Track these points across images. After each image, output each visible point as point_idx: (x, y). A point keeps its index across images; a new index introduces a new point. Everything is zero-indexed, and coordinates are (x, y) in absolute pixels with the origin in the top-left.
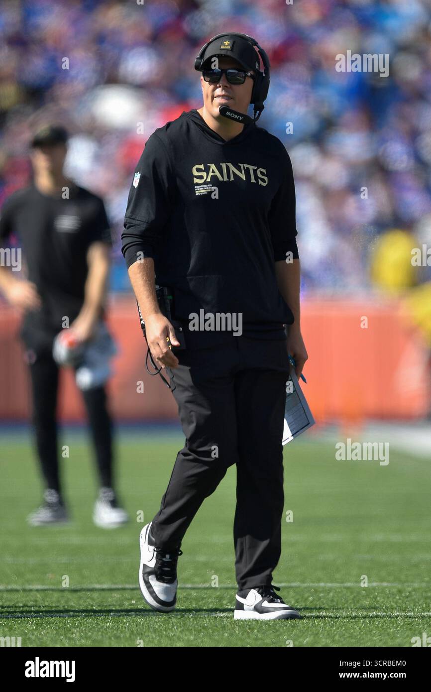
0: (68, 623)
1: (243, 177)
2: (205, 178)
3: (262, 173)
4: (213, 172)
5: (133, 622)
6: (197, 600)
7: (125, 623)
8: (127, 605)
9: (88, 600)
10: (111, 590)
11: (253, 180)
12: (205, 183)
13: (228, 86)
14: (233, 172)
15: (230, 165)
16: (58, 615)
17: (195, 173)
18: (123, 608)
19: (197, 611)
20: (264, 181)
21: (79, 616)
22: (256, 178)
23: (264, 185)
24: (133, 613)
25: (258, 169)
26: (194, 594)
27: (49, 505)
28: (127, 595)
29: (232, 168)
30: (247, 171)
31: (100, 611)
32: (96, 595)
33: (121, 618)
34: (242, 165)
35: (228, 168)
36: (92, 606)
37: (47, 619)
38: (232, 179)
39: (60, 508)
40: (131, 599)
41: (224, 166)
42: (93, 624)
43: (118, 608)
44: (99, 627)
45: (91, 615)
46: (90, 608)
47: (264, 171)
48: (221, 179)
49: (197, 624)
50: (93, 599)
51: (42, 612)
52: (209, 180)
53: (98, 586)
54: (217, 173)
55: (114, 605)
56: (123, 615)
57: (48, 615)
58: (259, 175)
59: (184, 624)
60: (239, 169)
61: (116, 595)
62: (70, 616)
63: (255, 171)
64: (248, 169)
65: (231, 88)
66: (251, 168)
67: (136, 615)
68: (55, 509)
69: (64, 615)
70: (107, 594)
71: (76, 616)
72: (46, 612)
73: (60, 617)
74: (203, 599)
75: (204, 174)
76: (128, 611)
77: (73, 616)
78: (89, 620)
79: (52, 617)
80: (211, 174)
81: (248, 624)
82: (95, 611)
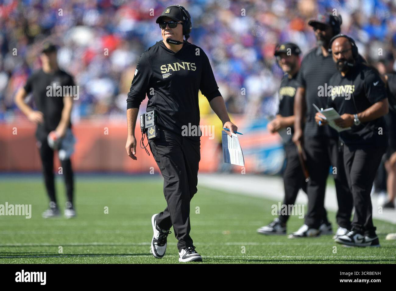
0: (60, 260)
1: (184, 68)
2: (166, 71)
3: (193, 65)
4: (170, 67)
5: (88, 259)
6: (116, 250)
7: (84, 260)
8: (85, 252)
9: (69, 250)
10: (78, 246)
11: (189, 69)
12: (167, 73)
13: (170, 29)
14: (179, 66)
15: (178, 63)
16: (55, 256)
17: (162, 69)
18: (84, 253)
19: (116, 255)
20: (194, 68)
21: (64, 257)
22: (190, 68)
23: (194, 70)
24: (88, 256)
25: (191, 63)
26: (115, 247)
27: (52, 209)
28: (85, 248)
29: (179, 65)
30: (186, 65)
31: (74, 255)
32: (72, 248)
33: (83, 257)
34: (183, 63)
35: (177, 65)
36: (70, 252)
37: (51, 258)
38: (179, 69)
39: (57, 210)
40: (87, 249)
41: (175, 64)
42: (71, 260)
43: (81, 253)
44: (73, 261)
45: (70, 257)
46: (69, 253)
47: (194, 64)
48: (174, 70)
49: (116, 260)
50: (70, 250)
51: (48, 255)
52: (168, 71)
53: (72, 244)
54: (172, 68)
55: (80, 252)
56: (84, 257)
57: (51, 256)
58: (192, 66)
59: (110, 260)
60: (182, 65)
61: (81, 248)
62: (60, 257)
63: (190, 65)
64: (186, 64)
65: (171, 29)
66: (188, 64)
67: (89, 257)
68: (55, 210)
69: (58, 256)
70: (77, 247)
71: (63, 257)
72: (51, 255)
73: (56, 257)
74: (118, 249)
75: (166, 69)
76: (86, 255)
77: (62, 257)
78: (69, 259)
79: (53, 257)
80: (169, 68)
81: (138, 261)
82: (71, 255)
